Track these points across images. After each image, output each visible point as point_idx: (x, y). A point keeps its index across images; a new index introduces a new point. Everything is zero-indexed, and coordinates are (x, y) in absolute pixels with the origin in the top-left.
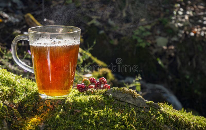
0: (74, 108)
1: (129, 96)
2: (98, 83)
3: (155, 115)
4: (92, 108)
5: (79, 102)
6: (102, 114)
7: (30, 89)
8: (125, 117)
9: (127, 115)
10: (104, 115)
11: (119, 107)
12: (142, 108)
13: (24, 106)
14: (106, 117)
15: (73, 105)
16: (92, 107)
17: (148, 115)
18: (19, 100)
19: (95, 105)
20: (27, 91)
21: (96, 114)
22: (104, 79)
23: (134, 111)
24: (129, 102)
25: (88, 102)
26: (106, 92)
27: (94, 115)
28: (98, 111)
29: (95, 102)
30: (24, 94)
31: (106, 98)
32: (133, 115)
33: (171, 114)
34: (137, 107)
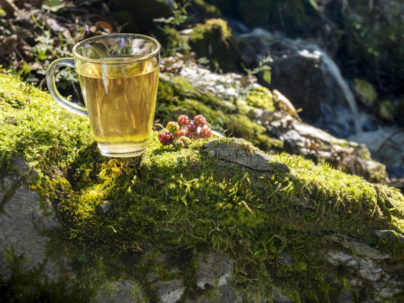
0: (153, 175)
1: (241, 152)
2: (192, 126)
3: (280, 184)
4: (182, 176)
5: (161, 166)
6: (198, 186)
7: (83, 141)
8: (233, 190)
9: (236, 185)
10: (200, 188)
11: (225, 171)
12: (262, 171)
13: (76, 171)
14: (203, 189)
15: (153, 171)
16: (181, 174)
17: (270, 183)
18: (67, 161)
19: (186, 169)
20: (79, 144)
21: (188, 185)
22: (201, 119)
23: (248, 178)
24: (241, 162)
25: (176, 164)
26: (204, 147)
27: (185, 187)
28: (192, 181)
29: (187, 165)
30: (75, 149)
31: (204, 157)
32: (246, 183)
33: (306, 179)
34: (254, 170)
